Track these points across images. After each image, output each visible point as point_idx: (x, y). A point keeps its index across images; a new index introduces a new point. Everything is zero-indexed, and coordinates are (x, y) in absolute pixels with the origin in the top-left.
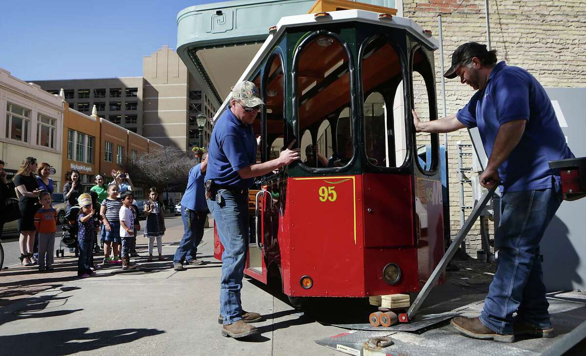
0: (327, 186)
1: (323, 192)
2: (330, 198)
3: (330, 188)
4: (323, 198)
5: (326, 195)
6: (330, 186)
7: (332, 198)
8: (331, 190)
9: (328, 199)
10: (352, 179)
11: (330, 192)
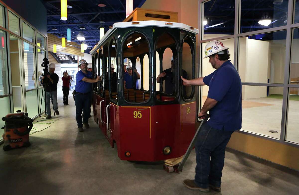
0: (137, 111)
1: (136, 114)
2: (139, 117)
3: (138, 112)
4: (136, 116)
5: (137, 115)
6: (139, 111)
7: (140, 117)
8: (139, 113)
9: (138, 117)
10: (149, 108)
11: (139, 114)
